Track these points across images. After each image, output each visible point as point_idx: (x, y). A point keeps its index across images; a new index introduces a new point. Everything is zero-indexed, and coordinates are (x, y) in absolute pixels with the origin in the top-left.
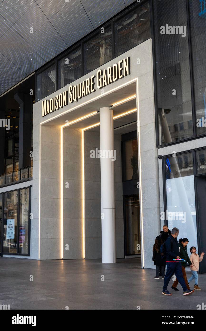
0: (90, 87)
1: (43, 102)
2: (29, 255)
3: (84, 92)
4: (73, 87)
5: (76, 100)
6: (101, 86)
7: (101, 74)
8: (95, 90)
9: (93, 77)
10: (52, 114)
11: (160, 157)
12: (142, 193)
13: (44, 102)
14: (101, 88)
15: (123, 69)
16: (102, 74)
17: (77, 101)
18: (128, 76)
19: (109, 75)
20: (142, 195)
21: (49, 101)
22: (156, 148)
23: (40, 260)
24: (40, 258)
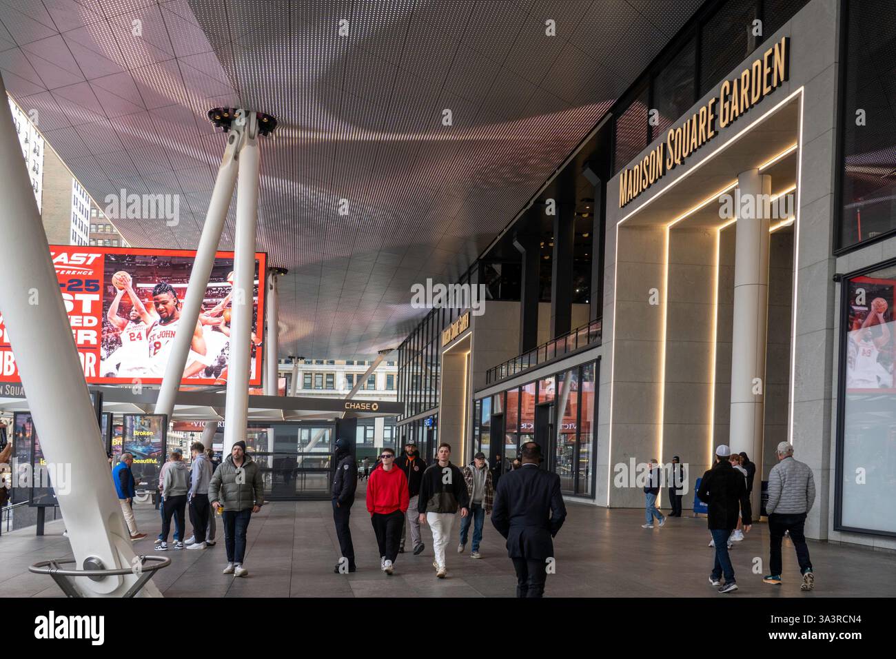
0: (706, 126)
1: (622, 175)
2: (593, 497)
3: (694, 140)
4: (675, 131)
5: (679, 163)
6: (727, 121)
7: (728, 92)
8: (716, 133)
9: (713, 100)
10: (637, 198)
11: (837, 278)
12: (796, 366)
13: (624, 175)
14: (727, 126)
15: (772, 70)
16: (731, 92)
17: (683, 163)
18: (785, 85)
19: (744, 92)
20: (796, 371)
21: (633, 172)
22: (832, 257)
23: (611, 508)
24: (610, 504)
